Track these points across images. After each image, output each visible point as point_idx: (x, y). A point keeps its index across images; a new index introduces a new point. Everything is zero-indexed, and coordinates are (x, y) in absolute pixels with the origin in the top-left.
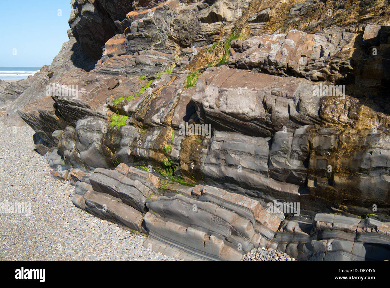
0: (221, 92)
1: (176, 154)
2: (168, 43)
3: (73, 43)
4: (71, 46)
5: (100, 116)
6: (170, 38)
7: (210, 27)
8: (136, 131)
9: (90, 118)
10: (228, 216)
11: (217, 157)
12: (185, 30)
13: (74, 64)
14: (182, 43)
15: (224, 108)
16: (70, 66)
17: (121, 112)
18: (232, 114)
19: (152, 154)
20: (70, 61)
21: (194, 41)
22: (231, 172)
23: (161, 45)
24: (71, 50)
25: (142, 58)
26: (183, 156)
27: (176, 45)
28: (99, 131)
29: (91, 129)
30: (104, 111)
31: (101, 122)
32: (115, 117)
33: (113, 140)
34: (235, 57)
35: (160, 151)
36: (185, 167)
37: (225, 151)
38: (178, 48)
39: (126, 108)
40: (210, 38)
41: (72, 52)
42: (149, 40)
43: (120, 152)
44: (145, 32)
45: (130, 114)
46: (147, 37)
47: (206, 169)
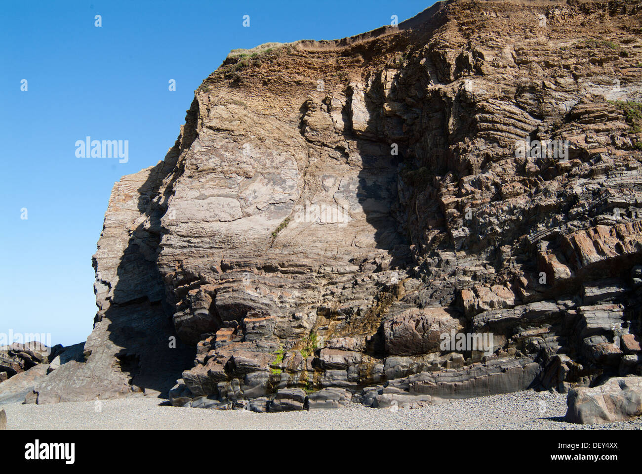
0: (330, 357)
1: (311, 380)
2: (273, 337)
3: (108, 324)
4: (106, 327)
5: (266, 370)
6: (275, 334)
7: (298, 331)
8: (289, 375)
9: (259, 372)
10: (339, 394)
11: (329, 378)
12: (284, 331)
13: (114, 343)
14: (280, 337)
15: (332, 361)
16: (110, 345)
17: (277, 368)
18: (335, 363)
19: (299, 382)
20: (108, 341)
21: (288, 336)
22: (335, 382)
23: (268, 337)
24: (107, 330)
25: (261, 344)
26: (314, 380)
27: (277, 337)
28: (266, 377)
29: (261, 377)
30: (268, 368)
31: (267, 372)
32: (274, 370)
33: (275, 380)
34: (329, 345)
35: (304, 380)
36: (315, 384)
37: (332, 376)
38: (278, 339)
39: (280, 366)
40: (298, 336)
41: (109, 333)
42: (261, 335)
43: (280, 384)
44: (259, 331)
45: (283, 369)
46: (260, 333)
47: (325, 383)
